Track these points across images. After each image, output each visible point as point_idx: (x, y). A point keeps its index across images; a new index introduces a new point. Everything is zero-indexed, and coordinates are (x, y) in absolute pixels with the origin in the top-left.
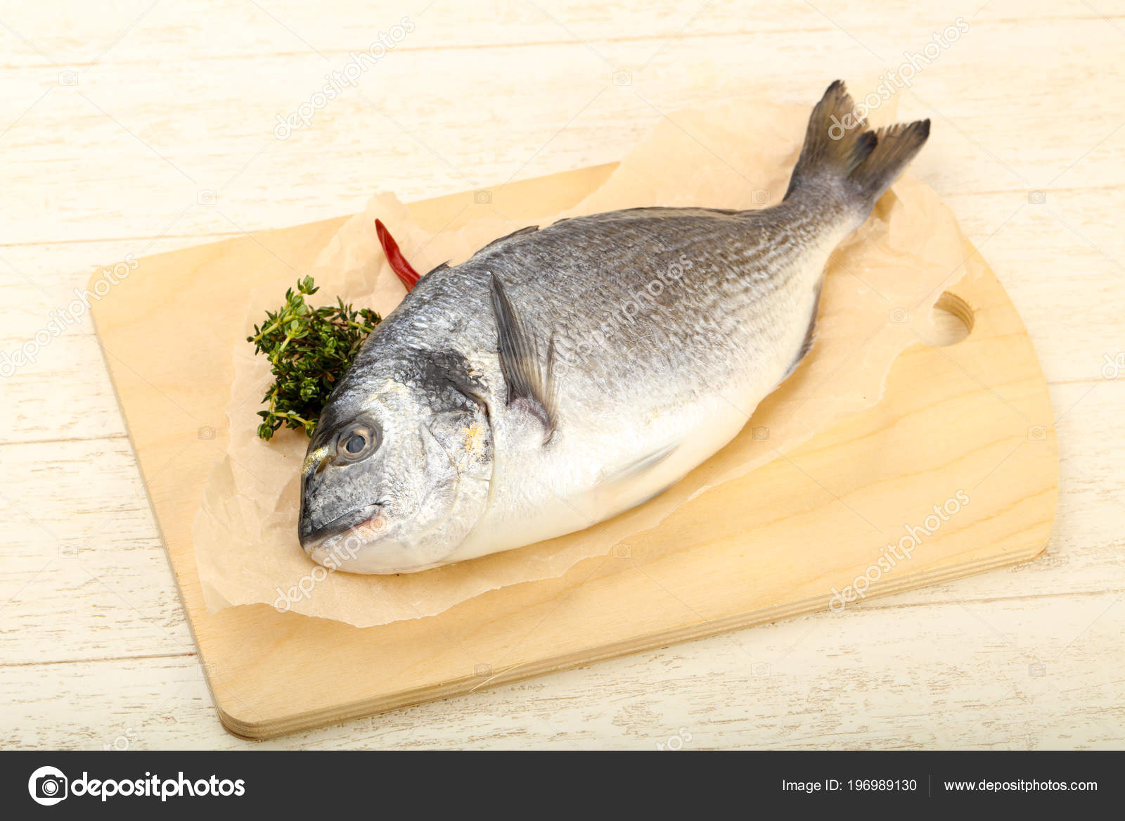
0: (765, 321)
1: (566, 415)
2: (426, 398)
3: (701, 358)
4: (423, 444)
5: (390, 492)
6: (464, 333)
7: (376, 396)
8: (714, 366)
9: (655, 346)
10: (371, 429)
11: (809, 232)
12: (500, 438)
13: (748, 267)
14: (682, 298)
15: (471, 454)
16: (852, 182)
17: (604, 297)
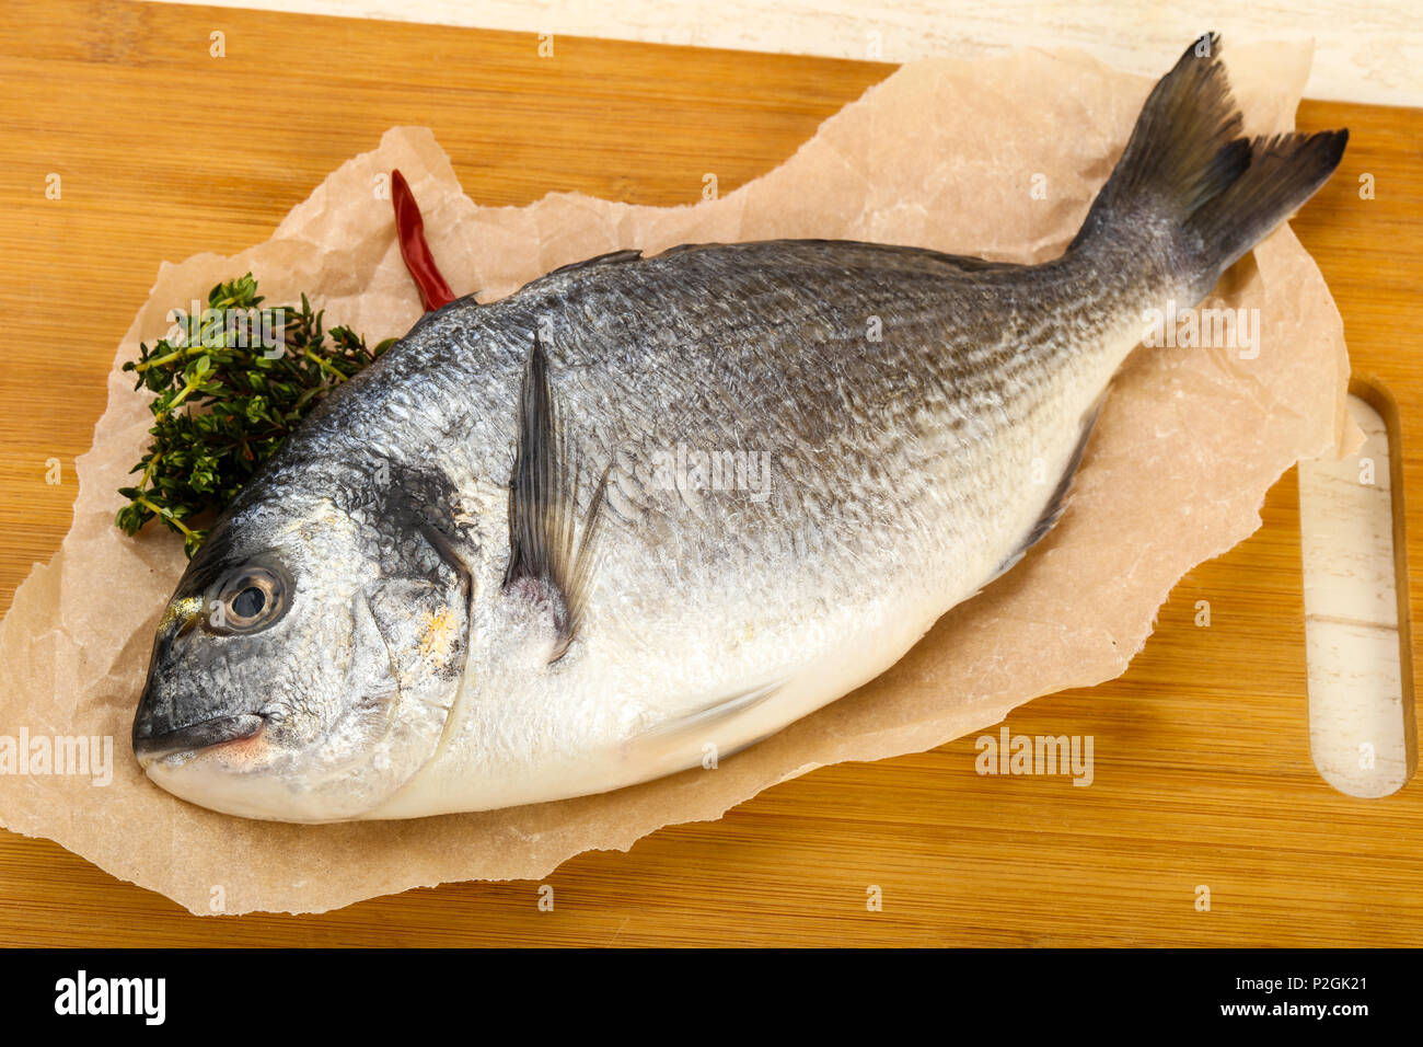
0: (977, 481)
1: (598, 616)
2: (376, 546)
3: (849, 543)
4: (354, 627)
5: (284, 698)
6: (463, 442)
7: (298, 526)
8: (869, 559)
9: (775, 515)
10: (278, 582)
11: (1092, 322)
12: (479, 639)
13: (969, 382)
14: (841, 430)
15: (428, 660)
16: (1189, 232)
17: (709, 412)
